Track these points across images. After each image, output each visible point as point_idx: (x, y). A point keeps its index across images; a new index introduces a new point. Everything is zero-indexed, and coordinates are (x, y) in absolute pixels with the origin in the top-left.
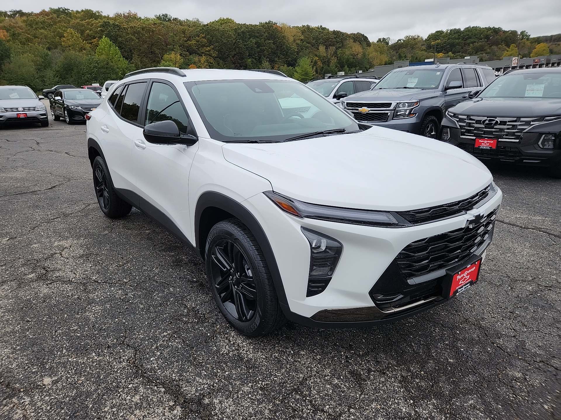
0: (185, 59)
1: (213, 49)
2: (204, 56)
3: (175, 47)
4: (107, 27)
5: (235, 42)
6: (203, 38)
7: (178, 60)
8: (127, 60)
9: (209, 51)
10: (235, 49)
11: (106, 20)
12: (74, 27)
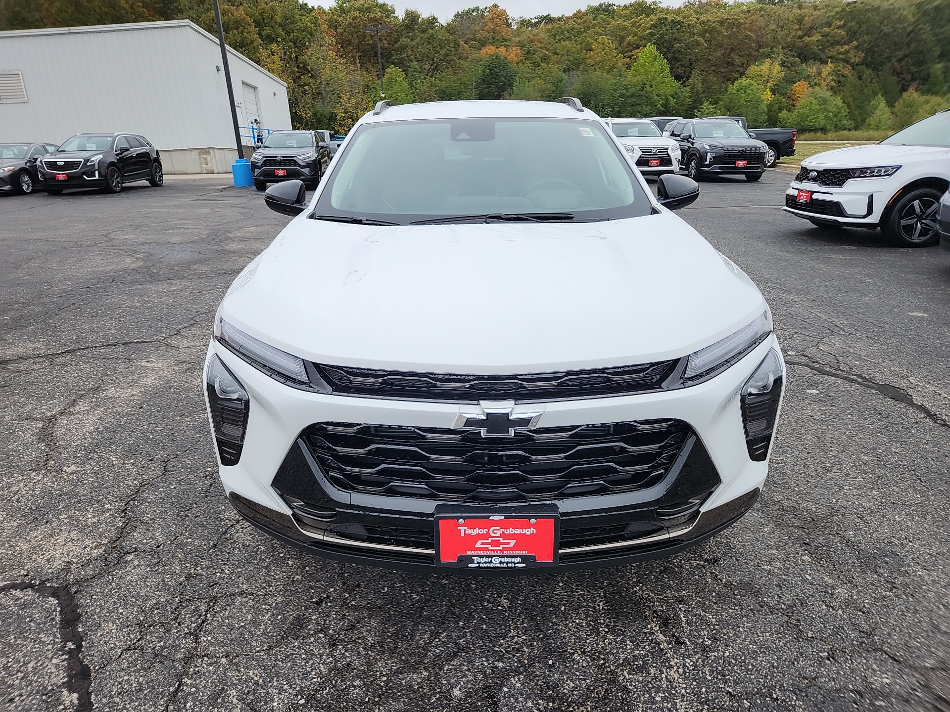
0: (789, 71)
1: (857, 47)
2: (831, 63)
3: (775, 49)
4: (660, 28)
5: (912, 31)
6: (839, 27)
7: (774, 75)
8: (680, 81)
9: (847, 52)
10: (908, 45)
11: (661, 15)
12: (612, 33)
